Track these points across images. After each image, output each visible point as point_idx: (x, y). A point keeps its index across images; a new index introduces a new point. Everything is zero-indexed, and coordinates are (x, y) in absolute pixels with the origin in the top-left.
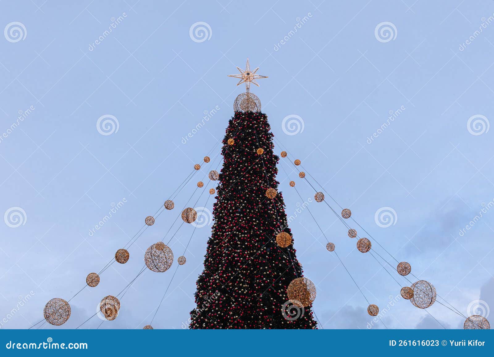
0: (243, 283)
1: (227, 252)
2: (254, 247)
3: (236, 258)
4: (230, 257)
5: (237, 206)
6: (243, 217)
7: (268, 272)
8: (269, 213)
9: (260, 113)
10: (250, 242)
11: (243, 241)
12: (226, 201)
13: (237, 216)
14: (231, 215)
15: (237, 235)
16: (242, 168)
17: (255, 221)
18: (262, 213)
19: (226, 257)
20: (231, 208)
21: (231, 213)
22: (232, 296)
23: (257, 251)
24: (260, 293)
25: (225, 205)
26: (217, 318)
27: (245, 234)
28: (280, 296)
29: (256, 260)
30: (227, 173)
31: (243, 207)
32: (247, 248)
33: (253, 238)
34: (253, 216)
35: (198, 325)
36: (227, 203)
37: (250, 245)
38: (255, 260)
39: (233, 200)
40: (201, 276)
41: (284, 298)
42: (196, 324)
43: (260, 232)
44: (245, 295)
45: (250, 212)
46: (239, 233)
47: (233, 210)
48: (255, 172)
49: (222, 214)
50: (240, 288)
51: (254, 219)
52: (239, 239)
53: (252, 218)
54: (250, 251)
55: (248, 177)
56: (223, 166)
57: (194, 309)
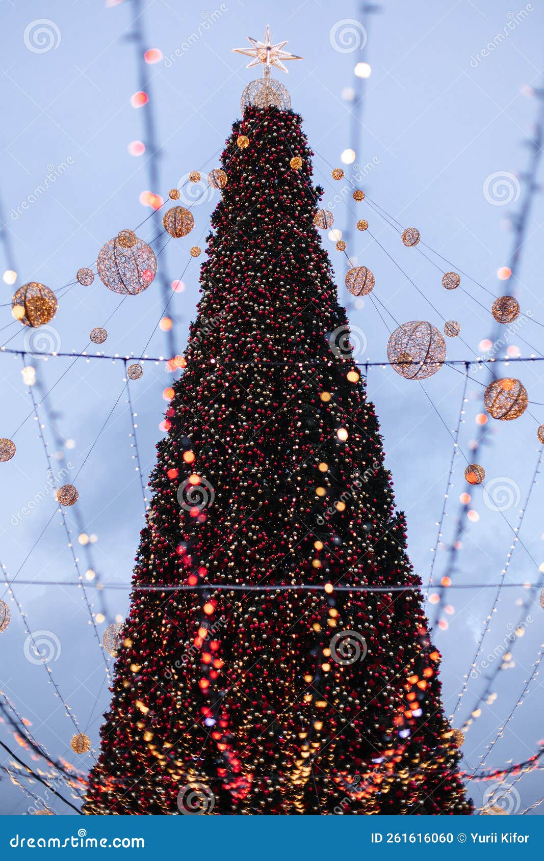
0: (263, 388)
1: (231, 335)
2: (281, 329)
3: (249, 345)
4: (236, 345)
5: (250, 259)
6: (262, 278)
7: (309, 371)
8: (308, 275)
9: (290, 112)
10: (275, 319)
11: (261, 317)
12: (228, 253)
13: (250, 276)
14: (239, 275)
15: (251, 308)
16: (258, 197)
17: (284, 286)
18: (295, 274)
19: (230, 344)
20: (239, 263)
21: (238, 272)
22: (241, 410)
23: (288, 335)
24: (294, 407)
25: (227, 259)
26: (213, 446)
27: (265, 305)
28: (331, 415)
29: (286, 351)
30: (230, 207)
31: (262, 260)
32: (269, 330)
33: (281, 314)
34: (279, 277)
35: (173, 463)
36: (229, 256)
37: (275, 324)
38: (284, 351)
39: (242, 250)
40: (178, 382)
41: (338, 419)
42: (170, 461)
43: (293, 304)
44: (266, 408)
45: (274, 270)
46: (254, 304)
47: (242, 266)
48: (282, 207)
49: (221, 274)
50: (257, 396)
51: (282, 283)
52: (255, 314)
53: (277, 281)
54: (275, 336)
55: (270, 213)
56: (223, 195)
57: (165, 439)
